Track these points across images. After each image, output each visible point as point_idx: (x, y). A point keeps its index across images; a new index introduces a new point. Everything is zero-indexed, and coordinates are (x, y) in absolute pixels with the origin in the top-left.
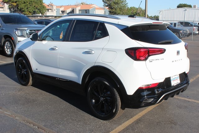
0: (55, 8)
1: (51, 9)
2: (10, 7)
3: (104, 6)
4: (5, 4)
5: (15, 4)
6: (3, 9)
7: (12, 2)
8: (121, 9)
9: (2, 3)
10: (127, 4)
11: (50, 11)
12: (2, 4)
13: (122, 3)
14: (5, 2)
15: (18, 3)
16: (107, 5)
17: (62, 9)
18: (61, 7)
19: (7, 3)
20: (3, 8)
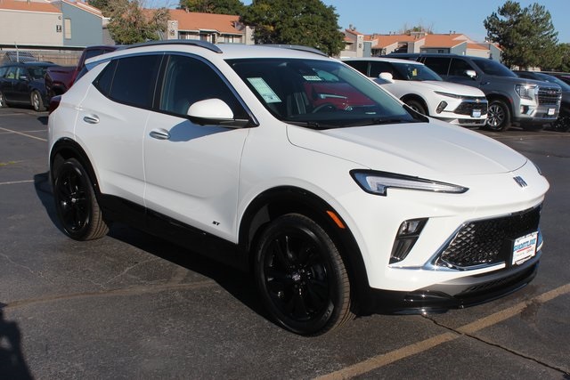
0: (360, 40)
1: (349, 44)
2: (259, 35)
3: (490, 37)
4: (247, 27)
5: (272, 28)
6: (241, 41)
7: (266, 24)
8: (535, 49)
9: (238, 24)
10: (554, 35)
11: (347, 47)
12: (240, 27)
13: (541, 32)
14: (246, 24)
15: (280, 26)
16: (496, 36)
17: (375, 43)
18: (372, 37)
19: (251, 25)
20: (240, 36)
